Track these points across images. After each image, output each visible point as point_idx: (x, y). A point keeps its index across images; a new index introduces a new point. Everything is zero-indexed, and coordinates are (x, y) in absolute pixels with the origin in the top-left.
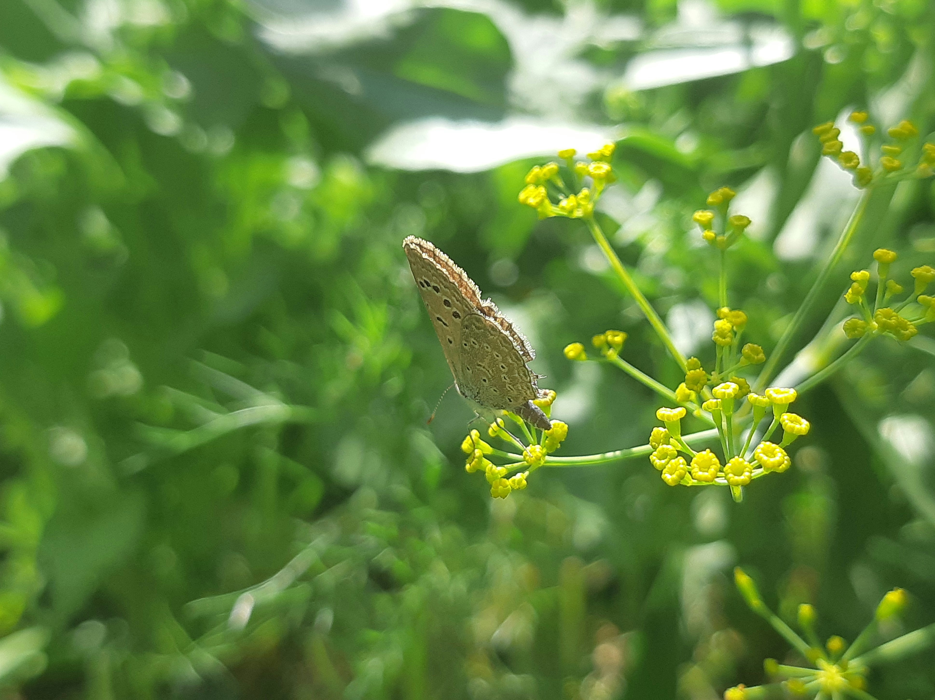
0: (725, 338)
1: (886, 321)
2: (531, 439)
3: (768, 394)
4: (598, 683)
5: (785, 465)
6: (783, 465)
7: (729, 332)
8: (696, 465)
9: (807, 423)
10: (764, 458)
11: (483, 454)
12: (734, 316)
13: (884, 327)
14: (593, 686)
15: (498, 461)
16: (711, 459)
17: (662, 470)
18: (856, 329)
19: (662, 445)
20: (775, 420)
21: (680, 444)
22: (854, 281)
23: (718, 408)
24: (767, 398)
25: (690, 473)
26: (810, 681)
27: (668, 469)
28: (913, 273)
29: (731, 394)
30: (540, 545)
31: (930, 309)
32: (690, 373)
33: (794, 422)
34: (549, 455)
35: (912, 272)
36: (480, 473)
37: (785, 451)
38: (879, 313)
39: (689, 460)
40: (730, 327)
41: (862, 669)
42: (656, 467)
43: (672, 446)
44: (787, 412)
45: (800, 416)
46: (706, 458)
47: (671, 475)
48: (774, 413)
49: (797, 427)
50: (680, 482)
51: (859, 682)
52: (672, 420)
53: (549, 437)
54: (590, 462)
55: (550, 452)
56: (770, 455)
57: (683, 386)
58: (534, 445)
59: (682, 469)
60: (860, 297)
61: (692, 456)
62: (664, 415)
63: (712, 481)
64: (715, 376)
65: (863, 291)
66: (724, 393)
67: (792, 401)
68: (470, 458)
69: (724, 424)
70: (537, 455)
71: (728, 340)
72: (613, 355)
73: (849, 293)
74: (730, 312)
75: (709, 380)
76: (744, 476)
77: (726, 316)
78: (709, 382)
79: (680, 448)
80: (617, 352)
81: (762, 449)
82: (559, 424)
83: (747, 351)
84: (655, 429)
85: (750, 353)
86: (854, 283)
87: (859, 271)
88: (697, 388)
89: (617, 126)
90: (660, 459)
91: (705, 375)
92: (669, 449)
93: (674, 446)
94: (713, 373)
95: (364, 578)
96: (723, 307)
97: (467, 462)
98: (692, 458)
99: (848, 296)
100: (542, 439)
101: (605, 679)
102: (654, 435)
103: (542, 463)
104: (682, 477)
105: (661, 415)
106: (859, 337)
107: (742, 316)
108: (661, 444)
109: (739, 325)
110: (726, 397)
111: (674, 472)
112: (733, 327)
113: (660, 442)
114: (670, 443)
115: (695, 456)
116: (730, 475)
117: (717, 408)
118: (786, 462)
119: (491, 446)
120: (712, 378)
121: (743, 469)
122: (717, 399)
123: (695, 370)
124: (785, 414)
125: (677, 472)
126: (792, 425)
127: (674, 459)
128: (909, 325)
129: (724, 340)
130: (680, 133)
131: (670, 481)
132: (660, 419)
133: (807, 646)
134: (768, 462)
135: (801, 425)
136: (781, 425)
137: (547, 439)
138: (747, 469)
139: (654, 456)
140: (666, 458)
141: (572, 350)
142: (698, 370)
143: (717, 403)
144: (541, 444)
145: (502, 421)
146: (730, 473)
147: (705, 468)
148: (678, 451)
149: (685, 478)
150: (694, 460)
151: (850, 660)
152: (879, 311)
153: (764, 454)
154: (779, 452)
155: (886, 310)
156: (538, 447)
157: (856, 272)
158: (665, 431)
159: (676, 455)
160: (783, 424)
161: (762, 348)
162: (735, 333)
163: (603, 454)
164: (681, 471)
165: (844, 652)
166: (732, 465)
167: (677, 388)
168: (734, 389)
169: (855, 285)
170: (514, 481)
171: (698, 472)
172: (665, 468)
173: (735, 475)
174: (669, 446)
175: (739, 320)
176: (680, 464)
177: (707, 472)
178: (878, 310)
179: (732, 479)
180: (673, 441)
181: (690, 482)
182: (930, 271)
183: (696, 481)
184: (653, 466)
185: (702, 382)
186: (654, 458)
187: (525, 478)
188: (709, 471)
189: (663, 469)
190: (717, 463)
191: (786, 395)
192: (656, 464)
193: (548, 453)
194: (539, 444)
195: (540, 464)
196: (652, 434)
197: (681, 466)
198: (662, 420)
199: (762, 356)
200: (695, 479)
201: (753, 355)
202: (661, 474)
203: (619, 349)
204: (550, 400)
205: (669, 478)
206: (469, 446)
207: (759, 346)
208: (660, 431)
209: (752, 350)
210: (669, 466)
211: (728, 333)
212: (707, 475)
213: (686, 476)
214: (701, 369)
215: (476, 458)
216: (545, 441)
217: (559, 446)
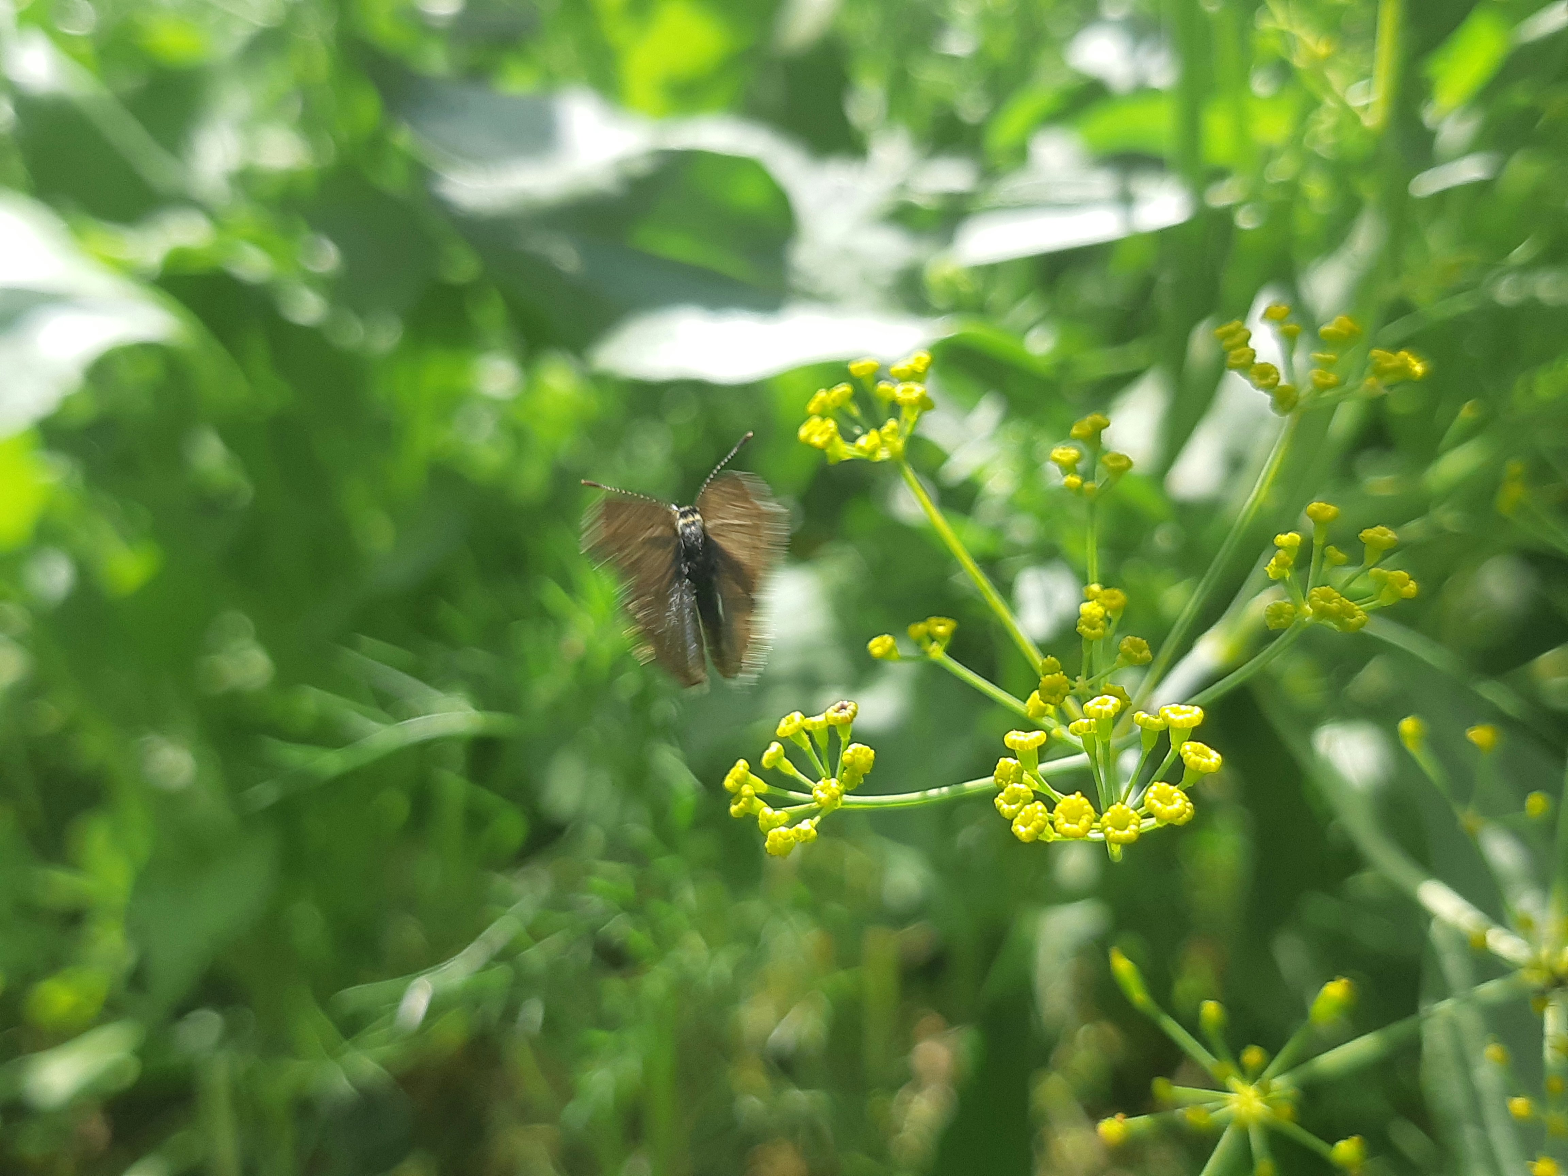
0: (1094, 629)
1: (1324, 606)
2: (822, 771)
3: (1163, 714)
4: (917, 1097)
5: (1187, 815)
6: (1185, 816)
7: (1101, 619)
8: (1061, 815)
9: (1218, 756)
10: (1158, 806)
11: (756, 793)
12: (1106, 597)
13: (1322, 613)
14: (910, 1101)
15: (776, 803)
16: (1081, 806)
17: (1012, 820)
18: (1282, 616)
19: (1012, 783)
20: (1172, 750)
21: (1037, 781)
22: (1279, 548)
23: (1092, 731)
24: (1161, 719)
25: (1052, 823)
26: (1220, 1108)
27: (1021, 818)
28: (1362, 537)
29: (1111, 713)
30: (835, 908)
31: (1386, 587)
32: (1046, 679)
33: (1200, 755)
34: (848, 793)
35: (1361, 535)
36: (750, 819)
37: (1187, 794)
38: (1314, 593)
39: (1051, 805)
40: (1101, 612)
41: (1291, 1092)
42: (1003, 813)
43: (1027, 786)
44: (1189, 740)
45: (1208, 746)
46: (1076, 804)
47: (1025, 827)
48: (1170, 740)
49: (1204, 761)
50: (1038, 836)
51: (1286, 1110)
52: (1026, 749)
53: (849, 769)
54: (905, 802)
55: (849, 789)
56: (1165, 801)
57: (1036, 694)
58: (829, 779)
59: (1040, 819)
60: (1287, 570)
61: (1056, 801)
62: (1015, 741)
63: (1084, 836)
64: (1081, 682)
65: (1292, 563)
66: (1100, 711)
67: (1196, 724)
68: (736, 797)
69: (1099, 751)
70: (833, 793)
71: (1099, 631)
72: (937, 652)
73: (1272, 564)
74: (1102, 592)
75: (1072, 688)
76: (1129, 831)
77: (1095, 597)
78: (1072, 691)
79: (1036, 786)
80: (944, 646)
81: (1155, 793)
82: (861, 750)
83: (1125, 647)
84: (1001, 760)
85: (1130, 649)
86: (1279, 551)
87: (1286, 533)
88: (1056, 700)
89: (941, 319)
90: (1009, 804)
91: (1067, 682)
92: (1021, 789)
93: (1029, 786)
94: (1078, 678)
95: (587, 955)
96: (1093, 583)
97: (733, 802)
98: (1055, 804)
99: (1270, 568)
100: (838, 771)
101: (927, 1092)
102: (1000, 769)
103: (839, 805)
104: (1040, 830)
105: (1010, 741)
106: (1285, 627)
107: (1119, 596)
108: (1010, 782)
109: (1114, 610)
110: (1103, 717)
111: (1029, 822)
112: (1106, 612)
113: (1009, 780)
114: (1024, 781)
115: (1059, 801)
116: (1109, 829)
117: (1090, 732)
118: (1188, 811)
119: (765, 782)
120: (1076, 685)
121: (1128, 821)
122: (1090, 718)
123: (1052, 674)
124: (1186, 743)
125: (1034, 824)
126: (1198, 759)
127: (1030, 804)
128: (1357, 610)
129: (1093, 631)
130: (1031, 327)
131: (1024, 835)
132: (1009, 746)
133: (1214, 1059)
134: (1163, 811)
135: (1209, 758)
136: (1182, 759)
137: (845, 771)
138: (1134, 821)
139: (1001, 799)
140: (1017, 802)
141: (878, 646)
142: (1057, 675)
143: (1089, 724)
144: (837, 777)
145: (781, 746)
146: (1109, 826)
147: (1073, 818)
148: (1034, 792)
149: (1045, 832)
150: (1057, 807)
151: (1274, 1077)
152: (1315, 591)
153: (1158, 799)
154: (1179, 798)
155: (1326, 589)
156: (834, 782)
157: (1282, 535)
158: (1017, 764)
159: (1031, 798)
160: (1185, 757)
161: (1147, 642)
162: (1110, 621)
163: (923, 792)
164: (1039, 821)
165: (1263, 1069)
166: (1112, 814)
167: (1028, 697)
168: (1114, 705)
169: (1280, 552)
170: (798, 831)
171: (1063, 824)
172: (1016, 816)
173: (1116, 829)
174: (1022, 786)
175: (1114, 603)
176: (1038, 812)
177: (1077, 824)
178: (1313, 589)
179: (1111, 835)
180: (1026, 777)
181: (1051, 836)
182: (1385, 534)
183: (1059, 835)
184: (999, 813)
185: (1063, 691)
186: (1001, 802)
187: (814, 826)
188: (1079, 823)
189: (1013, 817)
190: (1091, 812)
191: (1188, 716)
192: (1004, 810)
193: (847, 790)
194: (833, 776)
195: (836, 805)
196: (998, 766)
197: (1040, 815)
198: (1012, 748)
199: (1147, 653)
200: (1059, 833)
201: (1134, 653)
202: (1011, 825)
203: (945, 643)
204: (849, 714)
205: (1021, 830)
206: (735, 783)
207: (1144, 639)
208: (1009, 763)
209: (1134, 645)
210: (1022, 813)
211: (1099, 622)
212: (1076, 828)
213: (1046, 828)
214: (1062, 673)
215: (745, 796)
216: (842, 774)
217: (862, 781)
